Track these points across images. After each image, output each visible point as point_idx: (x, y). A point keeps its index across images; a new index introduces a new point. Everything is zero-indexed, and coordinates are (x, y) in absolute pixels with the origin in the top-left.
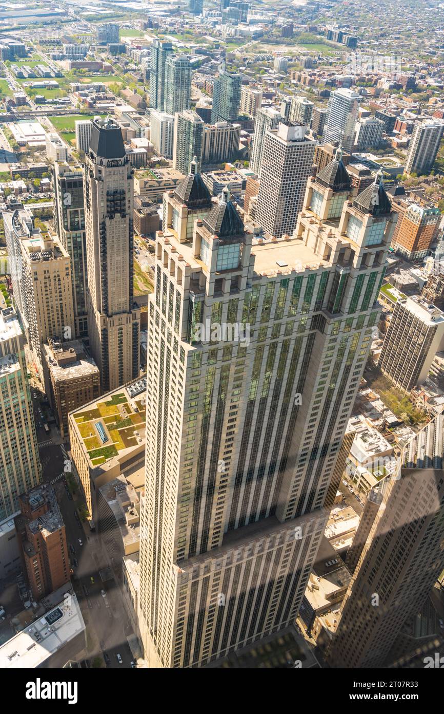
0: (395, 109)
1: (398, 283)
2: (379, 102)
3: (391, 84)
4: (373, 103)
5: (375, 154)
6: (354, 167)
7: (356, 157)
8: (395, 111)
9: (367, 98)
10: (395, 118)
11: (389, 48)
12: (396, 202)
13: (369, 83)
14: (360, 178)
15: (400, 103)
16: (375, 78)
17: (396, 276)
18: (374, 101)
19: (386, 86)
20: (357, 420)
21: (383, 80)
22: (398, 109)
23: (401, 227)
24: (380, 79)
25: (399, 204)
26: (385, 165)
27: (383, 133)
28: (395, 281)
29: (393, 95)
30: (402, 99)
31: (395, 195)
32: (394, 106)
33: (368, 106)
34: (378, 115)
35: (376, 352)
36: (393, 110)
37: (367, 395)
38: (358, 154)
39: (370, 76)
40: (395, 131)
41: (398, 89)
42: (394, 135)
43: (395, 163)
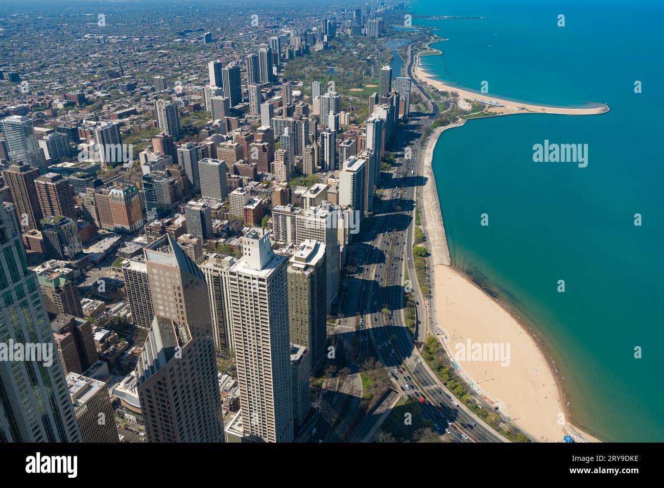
0: (74, 121)
1: (127, 254)
2: (58, 120)
3: (64, 103)
4: (52, 122)
5: (70, 162)
6: (44, 177)
7: (53, 168)
8: (75, 123)
9: (47, 120)
10: (77, 128)
11: (52, 75)
12: (97, 193)
13: (44, 107)
14: (54, 184)
15: (78, 116)
16: (48, 101)
17: (123, 250)
18: (53, 120)
19: (60, 106)
20: (130, 378)
21: (55, 101)
22: (77, 121)
23: (112, 210)
24: (53, 101)
25: (101, 193)
26: (82, 167)
27: (70, 143)
28: (124, 253)
29: (70, 111)
30: (79, 113)
31: (95, 188)
32: (73, 119)
33: (50, 125)
34: (60, 130)
35: (128, 315)
36: (73, 123)
37: (133, 353)
38: (54, 165)
39: (42, 101)
40: (81, 139)
41: (73, 106)
42: (82, 142)
43: (90, 163)
